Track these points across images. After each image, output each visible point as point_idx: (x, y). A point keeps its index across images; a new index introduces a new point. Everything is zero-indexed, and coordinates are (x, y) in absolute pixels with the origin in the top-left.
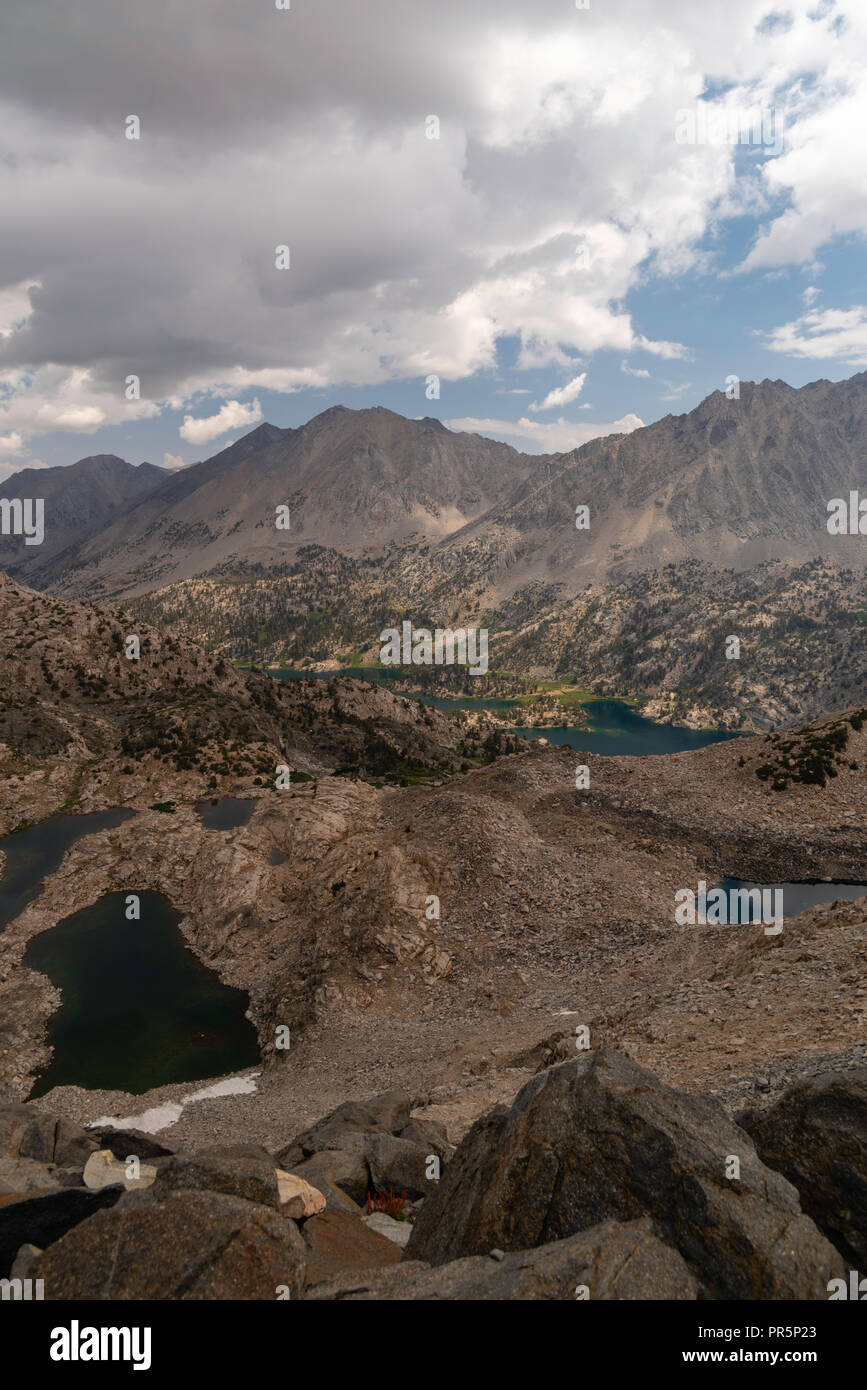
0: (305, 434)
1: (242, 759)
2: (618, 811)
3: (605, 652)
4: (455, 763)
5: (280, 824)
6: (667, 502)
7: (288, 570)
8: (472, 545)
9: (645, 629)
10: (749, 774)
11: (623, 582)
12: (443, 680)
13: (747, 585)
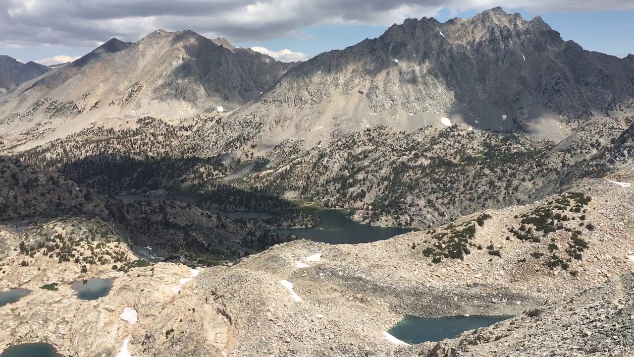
0: (141, 46)
1: (103, 253)
2: (341, 277)
3: (330, 182)
4: (240, 251)
5: (130, 293)
6: (365, 91)
7: (131, 133)
8: (248, 117)
9: (353, 168)
10: (418, 253)
11: (340, 140)
12: (232, 200)
13: (413, 141)
